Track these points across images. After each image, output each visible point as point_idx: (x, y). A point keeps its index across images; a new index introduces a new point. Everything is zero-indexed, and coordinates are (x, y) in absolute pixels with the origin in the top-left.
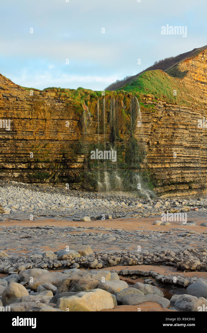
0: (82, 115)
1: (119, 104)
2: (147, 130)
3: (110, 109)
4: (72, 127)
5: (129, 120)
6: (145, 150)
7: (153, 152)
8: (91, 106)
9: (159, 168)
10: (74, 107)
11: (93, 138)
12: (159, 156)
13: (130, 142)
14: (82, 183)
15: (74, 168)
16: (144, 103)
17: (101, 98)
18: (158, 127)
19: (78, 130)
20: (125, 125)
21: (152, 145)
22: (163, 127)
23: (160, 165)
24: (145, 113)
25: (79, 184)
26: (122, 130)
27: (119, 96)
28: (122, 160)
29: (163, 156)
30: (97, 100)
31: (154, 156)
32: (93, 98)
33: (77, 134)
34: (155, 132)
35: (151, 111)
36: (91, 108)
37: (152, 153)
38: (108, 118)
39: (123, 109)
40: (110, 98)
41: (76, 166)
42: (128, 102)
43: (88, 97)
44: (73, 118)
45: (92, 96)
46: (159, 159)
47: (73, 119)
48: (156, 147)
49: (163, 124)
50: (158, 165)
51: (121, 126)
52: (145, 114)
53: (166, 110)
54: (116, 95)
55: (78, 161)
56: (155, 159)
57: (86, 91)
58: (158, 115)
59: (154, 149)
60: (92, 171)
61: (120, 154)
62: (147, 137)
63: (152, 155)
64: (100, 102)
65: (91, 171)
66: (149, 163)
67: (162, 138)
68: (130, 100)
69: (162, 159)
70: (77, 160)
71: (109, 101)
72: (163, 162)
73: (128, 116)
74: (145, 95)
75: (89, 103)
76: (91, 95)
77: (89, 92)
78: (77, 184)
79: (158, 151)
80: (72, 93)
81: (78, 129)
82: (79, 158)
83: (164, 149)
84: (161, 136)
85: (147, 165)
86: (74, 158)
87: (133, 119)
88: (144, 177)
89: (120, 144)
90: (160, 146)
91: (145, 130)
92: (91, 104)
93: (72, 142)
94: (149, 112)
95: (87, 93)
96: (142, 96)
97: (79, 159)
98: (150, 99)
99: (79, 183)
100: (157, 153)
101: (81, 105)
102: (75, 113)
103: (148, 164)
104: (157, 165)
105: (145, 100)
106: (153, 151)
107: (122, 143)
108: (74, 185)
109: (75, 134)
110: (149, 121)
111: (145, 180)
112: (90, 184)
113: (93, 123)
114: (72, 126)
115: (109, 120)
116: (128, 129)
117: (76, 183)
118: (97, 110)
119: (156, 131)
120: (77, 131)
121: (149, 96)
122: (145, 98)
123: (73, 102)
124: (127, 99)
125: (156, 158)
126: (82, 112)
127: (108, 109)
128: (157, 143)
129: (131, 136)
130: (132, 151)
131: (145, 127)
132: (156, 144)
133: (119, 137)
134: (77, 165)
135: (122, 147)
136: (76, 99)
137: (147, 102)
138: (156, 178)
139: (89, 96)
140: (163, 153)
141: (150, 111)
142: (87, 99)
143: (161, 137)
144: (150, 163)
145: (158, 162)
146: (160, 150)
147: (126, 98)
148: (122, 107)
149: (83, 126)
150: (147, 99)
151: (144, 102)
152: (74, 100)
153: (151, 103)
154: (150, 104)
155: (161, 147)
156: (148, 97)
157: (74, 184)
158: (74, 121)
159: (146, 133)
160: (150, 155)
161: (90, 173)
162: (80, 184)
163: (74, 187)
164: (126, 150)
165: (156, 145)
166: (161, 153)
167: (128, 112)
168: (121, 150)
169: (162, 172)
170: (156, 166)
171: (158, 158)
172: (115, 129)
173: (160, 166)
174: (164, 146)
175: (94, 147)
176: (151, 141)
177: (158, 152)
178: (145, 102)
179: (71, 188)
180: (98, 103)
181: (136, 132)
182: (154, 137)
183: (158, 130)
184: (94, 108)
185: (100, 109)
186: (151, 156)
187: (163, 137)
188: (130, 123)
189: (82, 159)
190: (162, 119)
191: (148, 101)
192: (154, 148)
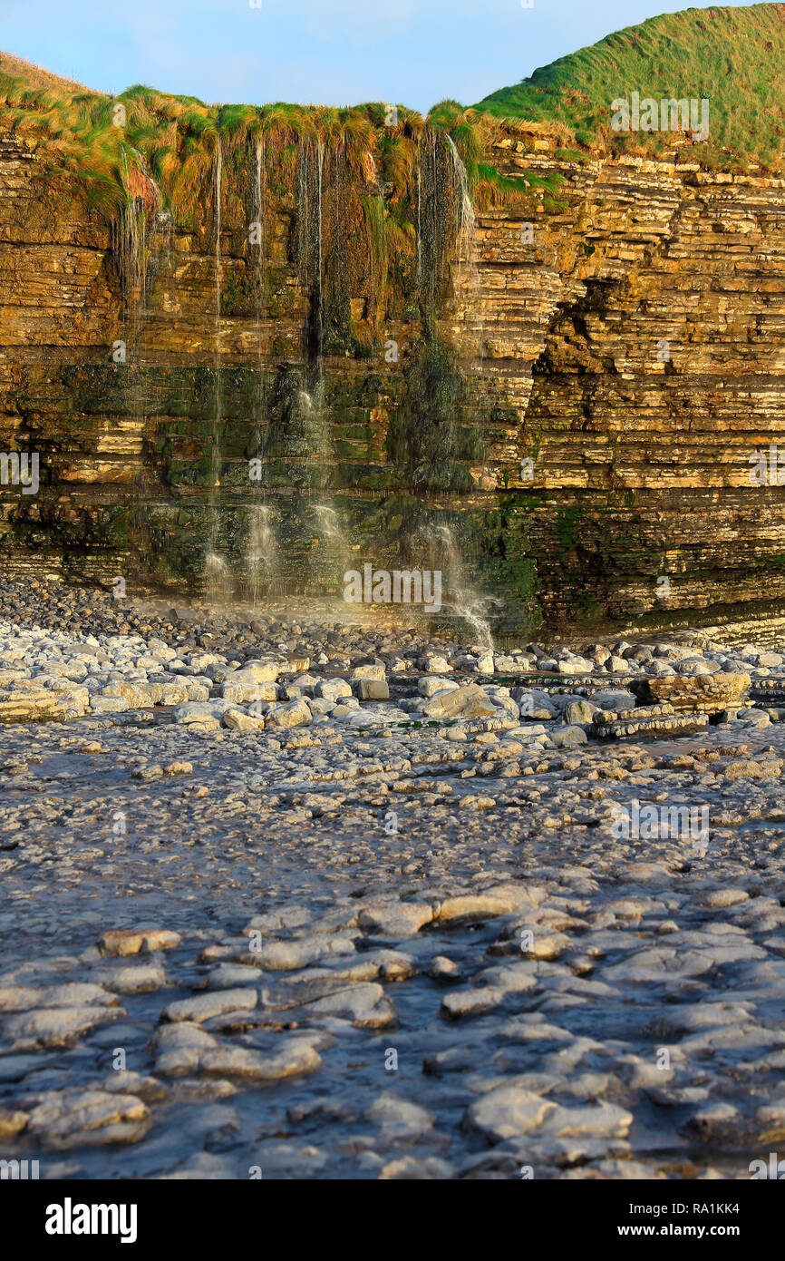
0: (120, 224)
1: (351, 170)
2: (522, 303)
3: (297, 191)
4: (75, 284)
5: (409, 252)
6: (506, 399)
7: (648, 412)
8: (176, 179)
9: (689, 488)
10: (80, 181)
11: (206, 336)
12: (683, 430)
13: (417, 362)
14: (128, 554)
15: (78, 484)
16: (505, 167)
17: (240, 139)
18: (664, 289)
19: (106, 299)
20: (385, 276)
21: (632, 377)
22: (692, 291)
23: (695, 474)
24: (502, 217)
25: (117, 561)
26: (366, 299)
27: (349, 132)
28: (365, 448)
29: (701, 432)
30: (210, 148)
31: (655, 432)
32: (192, 141)
33: (100, 316)
34: (644, 313)
35: (540, 209)
36: (178, 191)
37: (643, 417)
38: (289, 242)
39: (375, 195)
40: (297, 142)
41: (88, 474)
42: (401, 163)
43: (171, 136)
44: (76, 240)
45: (190, 131)
46: (679, 445)
47: (74, 244)
48: (662, 387)
49: (693, 272)
50: (684, 475)
51: (361, 281)
52: (506, 220)
53: (702, 201)
54: (331, 128)
55: (101, 448)
56: (659, 445)
57: (160, 103)
58: (640, 229)
59: (654, 398)
60: (180, 497)
61: (357, 420)
62: (526, 336)
63: (643, 428)
64: (230, 158)
65: (173, 498)
66: (624, 464)
67: (690, 341)
68: (417, 152)
69: (703, 446)
70: (95, 443)
71: (291, 158)
72: (711, 460)
73: (405, 231)
74: (510, 123)
75: (168, 162)
76: (186, 124)
77: (178, 109)
78: (102, 558)
79: (678, 406)
80: (82, 114)
81: (108, 295)
82: (104, 434)
83: (710, 396)
84: (683, 335)
85: (613, 475)
86: (77, 433)
87: (427, 249)
88: (491, 532)
89: (356, 370)
90: (681, 383)
91: (507, 302)
92: (180, 171)
93: (79, 354)
94: (526, 211)
95: (169, 110)
96: (489, 131)
97: (107, 438)
98: (539, 144)
99: (116, 556)
100: (671, 416)
101: (116, 173)
102: (87, 212)
103: (620, 472)
104: (678, 475)
105: (514, 149)
106: (648, 406)
107: (364, 364)
108: (92, 562)
109: (88, 318)
110: (532, 256)
111: (492, 550)
112: (169, 561)
113: (195, 264)
114: (75, 277)
115: (293, 251)
116: (406, 295)
117: (99, 554)
118: (214, 198)
119: (652, 309)
120: (102, 300)
121: (533, 131)
122: (507, 143)
123: (78, 160)
124: (401, 147)
125: (666, 440)
126: (121, 208)
127: (283, 195)
128: (666, 369)
129: (426, 334)
130: (424, 407)
131: (510, 286)
132: (663, 372)
133: (344, 336)
134: (94, 467)
135: (366, 382)
136: (96, 144)
137: (523, 163)
138: (646, 541)
139: (175, 130)
140: (702, 417)
141: (535, 208)
142: (159, 144)
143: (682, 339)
144: (635, 468)
145: (675, 458)
146: (686, 404)
147: (395, 142)
148: (370, 188)
149: (130, 280)
150: (520, 147)
151: (506, 161)
152: (86, 149)
153: (545, 165)
154: (539, 169)
155: (688, 388)
156: (530, 134)
157: (89, 558)
158: (87, 255)
159: (520, 319)
160: (630, 426)
161: (164, 510)
162: (119, 559)
163: (90, 575)
164: (394, 400)
165: (660, 375)
166: (691, 417)
167: (403, 213)
168: (359, 397)
169: (692, 510)
170: (669, 480)
171: (676, 441)
172: (324, 296)
173: (692, 480)
174: (707, 382)
175: (200, 381)
176: (627, 357)
177: (676, 411)
178: (512, 162)
179: (80, 580)
180: (220, 166)
181: (454, 311)
182: (644, 338)
183: (662, 306)
184: (194, 189)
185: (233, 198)
186: (634, 431)
187: (695, 339)
188: (414, 269)
189: (132, 439)
190: (679, 250)
191: (529, 156)
192: (654, 393)
